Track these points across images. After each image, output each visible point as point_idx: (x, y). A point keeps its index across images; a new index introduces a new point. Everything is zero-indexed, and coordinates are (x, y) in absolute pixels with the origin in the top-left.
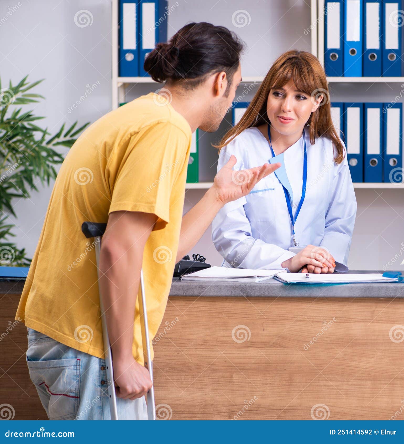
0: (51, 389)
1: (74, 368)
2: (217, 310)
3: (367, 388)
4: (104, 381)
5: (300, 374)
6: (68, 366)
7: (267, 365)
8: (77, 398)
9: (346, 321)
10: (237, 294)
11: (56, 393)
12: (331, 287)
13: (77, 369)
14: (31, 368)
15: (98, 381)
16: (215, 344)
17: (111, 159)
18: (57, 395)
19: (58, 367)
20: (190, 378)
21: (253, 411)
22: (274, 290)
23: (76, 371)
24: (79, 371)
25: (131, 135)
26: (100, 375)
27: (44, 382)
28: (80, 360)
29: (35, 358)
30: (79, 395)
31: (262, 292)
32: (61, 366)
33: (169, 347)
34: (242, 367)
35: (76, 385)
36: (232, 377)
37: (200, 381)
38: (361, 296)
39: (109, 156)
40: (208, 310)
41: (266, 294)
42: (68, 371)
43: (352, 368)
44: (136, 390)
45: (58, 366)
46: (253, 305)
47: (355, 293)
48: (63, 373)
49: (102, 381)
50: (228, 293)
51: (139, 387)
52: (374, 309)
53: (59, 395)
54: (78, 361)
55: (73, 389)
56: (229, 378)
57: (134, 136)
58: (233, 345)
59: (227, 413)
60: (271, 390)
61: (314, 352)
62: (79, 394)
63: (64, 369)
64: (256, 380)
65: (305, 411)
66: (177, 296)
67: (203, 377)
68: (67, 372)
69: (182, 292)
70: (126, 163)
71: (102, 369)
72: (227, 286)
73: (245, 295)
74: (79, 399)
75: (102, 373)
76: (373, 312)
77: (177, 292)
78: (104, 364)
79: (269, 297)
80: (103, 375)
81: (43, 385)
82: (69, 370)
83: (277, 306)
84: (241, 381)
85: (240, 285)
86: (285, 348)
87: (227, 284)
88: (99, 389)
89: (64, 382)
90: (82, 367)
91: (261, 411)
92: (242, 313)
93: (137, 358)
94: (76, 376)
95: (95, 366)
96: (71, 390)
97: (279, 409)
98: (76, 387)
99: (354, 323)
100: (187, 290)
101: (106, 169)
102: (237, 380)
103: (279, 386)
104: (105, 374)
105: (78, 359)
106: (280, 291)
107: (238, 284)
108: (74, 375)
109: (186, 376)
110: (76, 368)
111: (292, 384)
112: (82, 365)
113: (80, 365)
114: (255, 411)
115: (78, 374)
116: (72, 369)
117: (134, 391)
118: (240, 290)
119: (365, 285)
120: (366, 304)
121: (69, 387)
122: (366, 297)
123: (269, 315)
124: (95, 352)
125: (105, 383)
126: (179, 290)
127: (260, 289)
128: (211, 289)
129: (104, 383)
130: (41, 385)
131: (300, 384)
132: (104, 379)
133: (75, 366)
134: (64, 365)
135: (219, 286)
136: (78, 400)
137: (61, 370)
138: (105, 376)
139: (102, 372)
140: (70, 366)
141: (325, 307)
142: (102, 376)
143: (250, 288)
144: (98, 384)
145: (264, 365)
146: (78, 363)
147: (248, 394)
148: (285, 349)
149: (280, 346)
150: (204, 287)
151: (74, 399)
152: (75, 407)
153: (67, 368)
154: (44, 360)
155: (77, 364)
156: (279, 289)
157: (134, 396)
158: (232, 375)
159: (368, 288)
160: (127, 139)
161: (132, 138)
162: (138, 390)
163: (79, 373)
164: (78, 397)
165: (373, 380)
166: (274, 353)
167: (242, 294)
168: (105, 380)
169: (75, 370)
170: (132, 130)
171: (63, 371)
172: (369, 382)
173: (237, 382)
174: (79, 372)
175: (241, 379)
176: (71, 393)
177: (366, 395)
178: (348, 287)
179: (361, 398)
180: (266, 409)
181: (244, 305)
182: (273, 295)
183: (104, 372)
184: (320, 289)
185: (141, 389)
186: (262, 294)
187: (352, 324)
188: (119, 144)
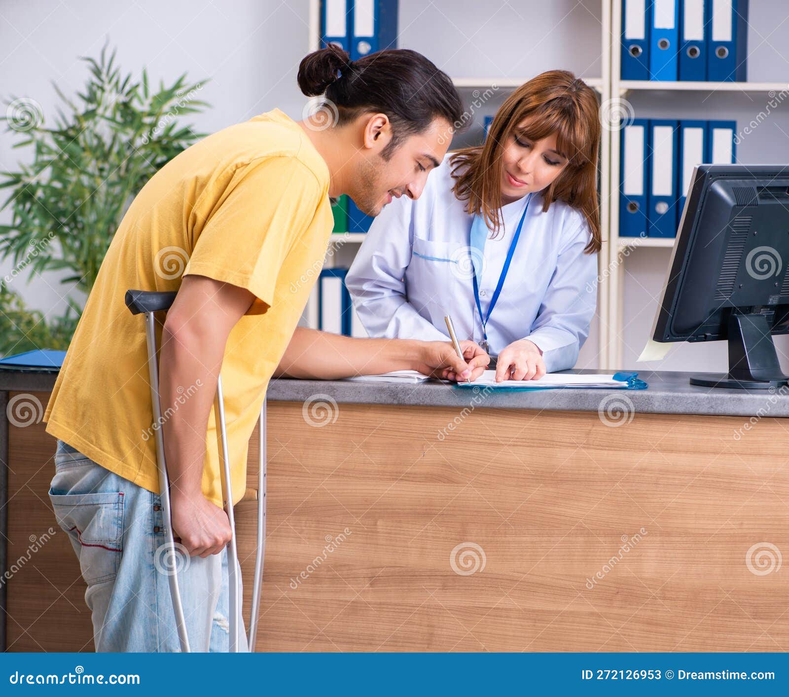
0: (83, 536)
1: (115, 506)
2: (356, 424)
3: (579, 547)
4: (159, 528)
5: (477, 523)
6: (106, 504)
7: (428, 507)
8: (118, 552)
9: (547, 446)
10: (384, 401)
11: (89, 544)
12: (523, 393)
13: (118, 509)
14: (56, 506)
15: (150, 527)
16: (351, 475)
17: (201, 199)
18: (90, 546)
19: (91, 505)
20: (313, 525)
21: (406, 577)
22: (439, 395)
23: (117, 511)
24: (123, 512)
25: (237, 167)
26: (153, 519)
27: (75, 527)
28: (123, 495)
29: (61, 490)
30: (122, 548)
31: (421, 399)
32: (95, 503)
33: (284, 477)
34: (391, 510)
35: (117, 532)
36: (375, 525)
37: (328, 530)
38: (569, 407)
39: (200, 194)
40: (342, 423)
41: (428, 401)
42: (105, 511)
43: (555, 517)
44: (205, 544)
45: (92, 503)
46: (409, 418)
47: (560, 403)
48: (98, 515)
49: (155, 527)
50: (371, 399)
51: (210, 538)
52: (589, 428)
53: (93, 546)
54: (121, 496)
55: (113, 538)
56: (372, 527)
57: (241, 168)
58: (378, 476)
59: (367, 579)
60: (434, 547)
61: (499, 490)
62: (121, 545)
63: (99, 508)
64: (411, 530)
65: (484, 579)
66: (295, 401)
67: (333, 523)
68: (103, 512)
69: (302, 395)
70: (222, 206)
71: (156, 509)
72: (368, 388)
73: (395, 402)
74: (121, 553)
75: (156, 516)
76: (588, 433)
77: (296, 395)
78: (159, 502)
79: (431, 406)
80: (158, 518)
81: (75, 530)
82: (108, 509)
83: (445, 420)
84: (390, 531)
85: (389, 388)
86: (456, 483)
87: (369, 385)
88: (150, 538)
89: (100, 527)
90: (127, 506)
91: (418, 577)
92: (391, 429)
93: (211, 494)
94: (117, 518)
95: (144, 505)
96: (109, 539)
97: (445, 575)
98: (117, 534)
99: (560, 448)
100: (310, 392)
101: (192, 212)
102: (383, 530)
103: (446, 540)
104: (160, 517)
105: (120, 494)
106: (448, 397)
107: (386, 386)
108: (115, 518)
109: (308, 522)
110: (117, 507)
111: (465, 537)
112: (127, 502)
113: (124, 502)
114: (409, 577)
115: (120, 515)
116: (112, 508)
117: (202, 544)
118: (389, 394)
119: (576, 390)
120: (577, 420)
121: (105, 535)
122: (576, 410)
123: (431, 433)
124: (146, 481)
125: (161, 530)
126: (298, 393)
127: (418, 394)
128: (344, 392)
129: (159, 531)
130: (73, 531)
131: (477, 538)
132: (159, 524)
133: (116, 503)
134: (100, 503)
135: (357, 387)
136: (119, 554)
137: (94, 509)
138: (160, 519)
139: (156, 513)
140: (108, 504)
141: (516, 423)
142: (155, 519)
143: (403, 392)
144: (150, 531)
145: (424, 508)
146: (121, 500)
147: (400, 551)
148: (456, 485)
149: (449, 481)
150: (335, 389)
151: (113, 552)
152: (115, 565)
153: (104, 506)
154: (73, 493)
155: (118, 501)
156: (446, 394)
157: (204, 552)
158: (376, 523)
159: (581, 397)
160: (231, 172)
161: (238, 171)
162: (208, 542)
163: (122, 514)
164: (120, 551)
165: (586, 535)
166: (438, 491)
167: (390, 401)
168: (161, 527)
169: (116, 509)
170: (239, 161)
171: (98, 512)
172: (581, 539)
173: (383, 533)
174: (121, 512)
175: (389, 528)
176: (110, 543)
177: (576, 558)
178: (551, 394)
179: (568, 562)
180: (426, 575)
181: (395, 416)
182: (438, 403)
183: (158, 514)
184: (508, 395)
185: (213, 541)
186: (420, 401)
187: (557, 449)
188: (217, 180)
